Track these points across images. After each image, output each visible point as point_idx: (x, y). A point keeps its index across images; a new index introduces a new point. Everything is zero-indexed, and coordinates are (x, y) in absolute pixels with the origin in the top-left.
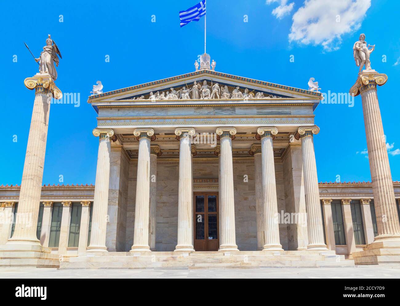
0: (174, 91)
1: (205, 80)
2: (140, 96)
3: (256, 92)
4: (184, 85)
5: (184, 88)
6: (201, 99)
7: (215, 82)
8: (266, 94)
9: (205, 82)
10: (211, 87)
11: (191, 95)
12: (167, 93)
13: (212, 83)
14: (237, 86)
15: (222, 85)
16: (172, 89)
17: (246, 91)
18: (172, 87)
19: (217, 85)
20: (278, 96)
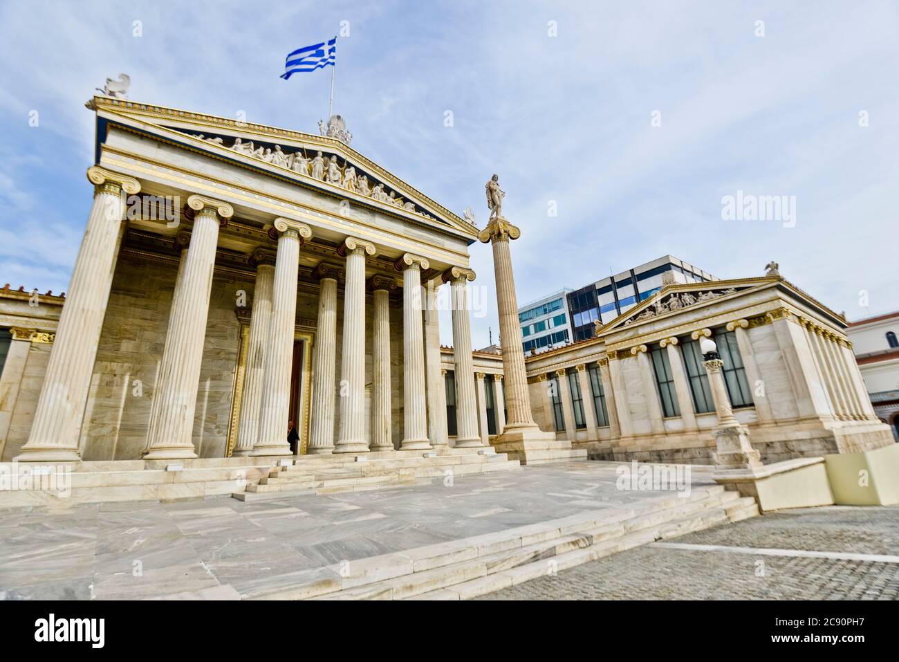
0: (281, 153)
1: (335, 155)
2: (213, 136)
3: (405, 200)
4: (301, 150)
5: (300, 154)
6: (328, 182)
7: (350, 165)
8: (418, 209)
9: (334, 158)
10: (343, 168)
11: (310, 171)
12: (269, 150)
13: (345, 164)
14: (381, 183)
15: (359, 172)
16: (278, 148)
17: (392, 194)
18: (279, 145)
19: (352, 169)
20: (432, 216)
